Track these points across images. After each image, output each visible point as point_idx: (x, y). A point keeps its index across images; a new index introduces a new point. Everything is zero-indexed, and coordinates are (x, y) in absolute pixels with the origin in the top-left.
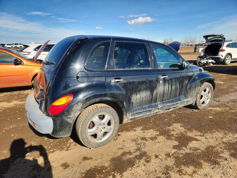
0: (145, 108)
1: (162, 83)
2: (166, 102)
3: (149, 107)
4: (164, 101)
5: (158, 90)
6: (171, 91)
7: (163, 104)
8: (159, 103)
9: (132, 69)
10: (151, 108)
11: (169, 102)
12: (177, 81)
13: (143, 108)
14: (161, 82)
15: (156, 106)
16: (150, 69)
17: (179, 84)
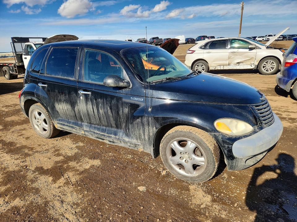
0: (69, 123)
1: (83, 100)
2: (95, 128)
3: (73, 123)
4: (93, 125)
5: (79, 107)
6: (98, 115)
7: (89, 128)
8: (86, 124)
9: (57, 76)
10: (75, 125)
11: (98, 129)
12: (107, 103)
13: (68, 122)
14: (81, 97)
15: (81, 126)
16: (73, 79)
17: (111, 109)
